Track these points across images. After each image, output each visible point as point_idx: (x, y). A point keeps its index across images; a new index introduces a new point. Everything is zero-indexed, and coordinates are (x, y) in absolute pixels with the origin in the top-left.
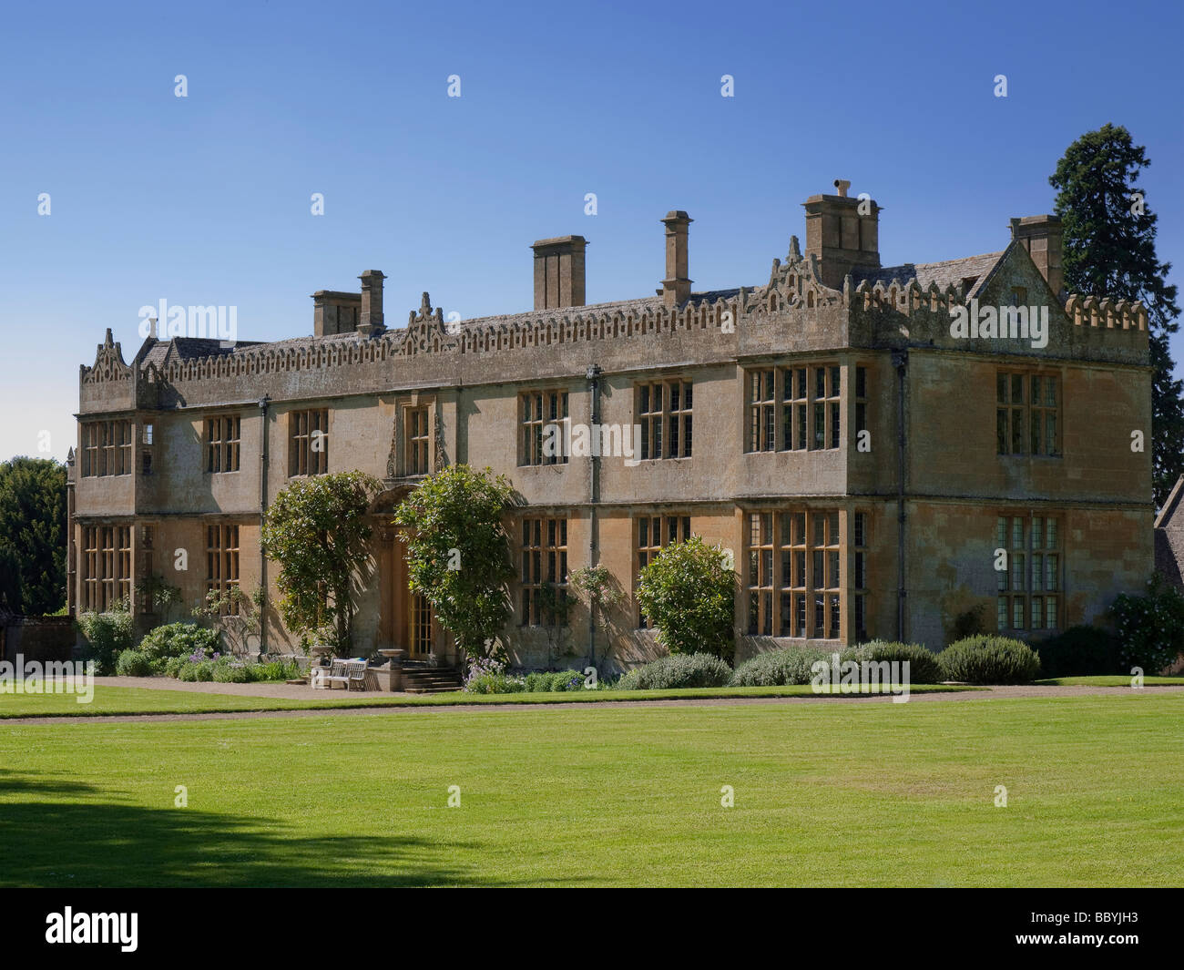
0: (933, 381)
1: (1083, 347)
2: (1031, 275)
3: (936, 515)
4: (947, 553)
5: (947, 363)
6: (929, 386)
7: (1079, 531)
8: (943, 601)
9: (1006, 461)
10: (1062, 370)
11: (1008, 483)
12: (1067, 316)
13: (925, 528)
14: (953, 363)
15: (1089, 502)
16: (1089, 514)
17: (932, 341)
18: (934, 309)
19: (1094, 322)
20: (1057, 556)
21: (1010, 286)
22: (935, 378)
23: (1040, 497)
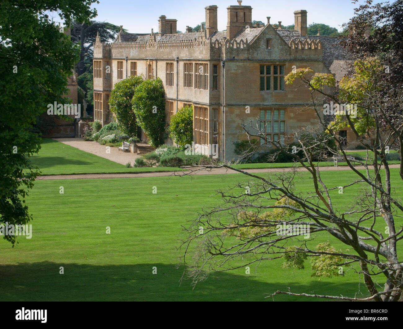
0: (234, 70)
1: (295, 56)
2: (274, 34)
3: (235, 111)
4: (240, 122)
5: (241, 64)
6: (233, 71)
7: (292, 114)
8: (238, 136)
9: (263, 92)
10: (286, 64)
11: (264, 100)
12: (288, 46)
13: (231, 115)
14: (242, 64)
15: (296, 105)
16: (296, 108)
17: (234, 57)
18: (235, 47)
19: (300, 47)
20: (284, 121)
21: (265, 38)
22: (235, 69)
23: (277, 104)
